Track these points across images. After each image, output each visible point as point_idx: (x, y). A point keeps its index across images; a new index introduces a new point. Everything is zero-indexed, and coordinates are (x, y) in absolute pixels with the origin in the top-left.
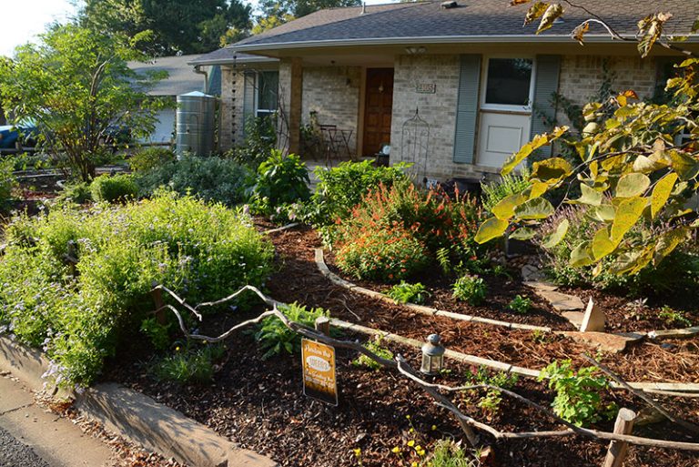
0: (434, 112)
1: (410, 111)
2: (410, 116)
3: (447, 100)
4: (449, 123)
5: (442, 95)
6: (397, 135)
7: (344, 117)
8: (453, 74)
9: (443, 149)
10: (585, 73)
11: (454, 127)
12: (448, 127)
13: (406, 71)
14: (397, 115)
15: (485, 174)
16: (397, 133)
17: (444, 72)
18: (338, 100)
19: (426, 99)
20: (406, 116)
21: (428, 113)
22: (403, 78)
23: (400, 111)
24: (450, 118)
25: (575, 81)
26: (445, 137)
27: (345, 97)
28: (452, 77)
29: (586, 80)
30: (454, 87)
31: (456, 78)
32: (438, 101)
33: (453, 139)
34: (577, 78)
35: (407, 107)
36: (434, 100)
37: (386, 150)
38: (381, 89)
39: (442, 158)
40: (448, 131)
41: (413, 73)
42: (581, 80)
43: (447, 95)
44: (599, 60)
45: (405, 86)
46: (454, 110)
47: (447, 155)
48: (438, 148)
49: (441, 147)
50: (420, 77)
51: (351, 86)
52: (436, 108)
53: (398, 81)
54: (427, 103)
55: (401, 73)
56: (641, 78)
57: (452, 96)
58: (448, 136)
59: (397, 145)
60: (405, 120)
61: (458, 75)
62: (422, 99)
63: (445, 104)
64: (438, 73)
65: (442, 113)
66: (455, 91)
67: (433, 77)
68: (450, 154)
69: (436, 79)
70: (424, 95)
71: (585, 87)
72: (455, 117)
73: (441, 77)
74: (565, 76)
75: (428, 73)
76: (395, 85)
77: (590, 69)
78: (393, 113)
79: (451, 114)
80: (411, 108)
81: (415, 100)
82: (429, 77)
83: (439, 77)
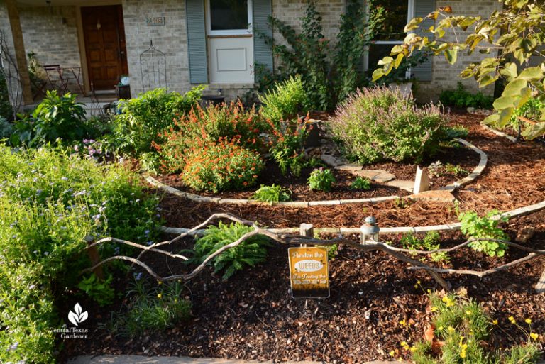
0: (167, 41)
1: (144, 43)
2: (144, 48)
3: (176, 31)
4: (182, 50)
5: (172, 26)
6: (133, 66)
7: (65, 56)
8: (179, 7)
9: (180, 74)
11: (187, 53)
12: (181, 54)
13: (134, 7)
14: (131, 48)
15: (220, 90)
16: (134, 64)
17: (171, 6)
18: (57, 40)
19: (157, 31)
20: (140, 48)
21: (161, 43)
22: (133, 14)
23: (134, 44)
24: (182, 46)
25: (285, 6)
26: (179, 63)
27: (63, 36)
28: (179, 10)
29: (293, 5)
30: (182, 18)
31: (183, 10)
32: (168, 31)
33: (188, 64)
34: (286, 3)
35: (140, 40)
36: (165, 31)
37: (124, 81)
38: (99, 26)
39: (180, 81)
40: (182, 57)
41: (141, 8)
42: (290, 4)
43: (176, 26)
45: (135, 20)
46: (184, 38)
47: (184, 78)
48: (174, 74)
49: (177, 72)
50: (148, 11)
51: (68, 26)
52: (168, 38)
53: (128, 17)
54: (159, 35)
55: (129, 8)
56: (335, 1)
57: (181, 26)
58: (182, 62)
59: (136, 76)
60: (140, 51)
61: (184, 7)
62: (153, 31)
63: (176, 34)
64: (165, 6)
65: (174, 42)
66: (183, 22)
67: (161, 11)
68: (186, 77)
69: (164, 12)
70: (155, 28)
71: (294, 10)
72: (186, 45)
73: (169, 10)
74: (276, 2)
75: (155, 7)
76: (125, 20)
78: (127, 46)
79: (183, 42)
80: (145, 40)
81: (146, 33)
82: (158, 11)
83: (166, 10)
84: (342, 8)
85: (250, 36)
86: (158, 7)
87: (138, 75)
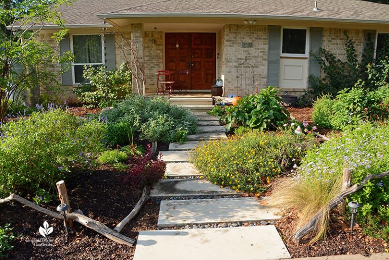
0: (254, 58)
1: (238, 59)
2: (237, 62)
3: (261, 52)
4: (263, 65)
5: (258, 49)
7: (152, 65)
8: (264, 37)
9: (260, 80)
10: (333, 37)
11: (266, 67)
12: (262, 67)
13: (234, 35)
15: (287, 92)
17: (259, 36)
19: (248, 51)
20: (235, 62)
21: (251, 59)
22: (232, 39)
23: (231, 59)
24: (264, 62)
25: (329, 41)
26: (261, 73)
27: (152, 52)
28: (264, 39)
29: (334, 40)
30: (265, 44)
31: (267, 39)
32: (256, 52)
33: (266, 74)
34: (330, 39)
35: (236, 56)
36: (252, 51)
37: (219, 83)
38: (177, 46)
39: (260, 85)
40: (263, 69)
41: (239, 35)
42: (332, 40)
43: (261, 49)
44: (340, 31)
45: (233, 43)
46: (266, 57)
47: (262, 83)
49: (259, 79)
50: (243, 38)
51: (156, 45)
52: (255, 57)
53: (229, 41)
54: (249, 54)
55: (230, 35)
56: (358, 40)
57: (264, 49)
58: (263, 72)
59: (230, 80)
60: (236, 64)
61: (268, 37)
62: (245, 51)
63: (261, 54)
64: (255, 36)
65: (259, 59)
66: (266, 47)
67: (252, 39)
68: (264, 82)
70: (247, 49)
71: (334, 44)
72: (267, 62)
73: (257, 39)
74: (325, 38)
77: (336, 35)
79: (265, 60)
80: (239, 57)
81: (240, 52)
82: (250, 38)
83: (255, 38)
84: (362, 44)
85: (306, 58)
86: (250, 36)
87: (232, 80)
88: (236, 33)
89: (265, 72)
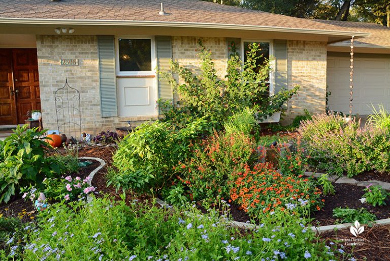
0: (80, 80)
1: (57, 82)
2: (56, 85)
3: (89, 71)
4: (94, 88)
5: (85, 67)
6: (47, 103)
8: (92, 51)
9: (92, 109)
10: (187, 48)
11: (98, 91)
12: (93, 91)
13: (49, 49)
14: (44, 86)
15: (129, 122)
16: (47, 100)
17: (85, 49)
19: (71, 71)
20: (53, 86)
21: (74, 82)
22: (47, 55)
23: (47, 82)
24: (94, 84)
25: (182, 53)
26: (91, 100)
28: (92, 53)
29: (188, 52)
30: (95, 60)
31: (96, 53)
32: (81, 72)
33: (99, 100)
34: (183, 51)
35: (53, 78)
36: (78, 71)
37: (35, 116)
39: (92, 115)
40: (94, 94)
41: (56, 50)
42: (186, 52)
43: (89, 67)
44: (195, 40)
45: (49, 61)
46: (97, 78)
47: (96, 113)
48: (87, 109)
49: (89, 107)
50: (63, 54)
52: (81, 78)
53: (42, 57)
54: (72, 74)
55: (44, 50)
56: (220, 51)
57: (93, 67)
58: (94, 98)
59: (49, 111)
60: (54, 89)
61: (97, 51)
62: (67, 71)
63: (89, 74)
64: (79, 50)
65: (87, 81)
66: (96, 64)
67: (75, 54)
68: (98, 112)
69: (77, 54)
70: (68, 68)
71: (189, 57)
72: (98, 83)
73: (82, 53)
74: (176, 50)
75: (70, 50)
76: (39, 61)
77: (190, 45)
78: (40, 84)
79: (95, 81)
80: (58, 79)
81: (60, 72)
82: (71, 54)
83: (80, 53)
84: (225, 56)
85: (153, 77)
86: (72, 49)
87: (51, 110)
88: (51, 46)
89: (98, 98)
